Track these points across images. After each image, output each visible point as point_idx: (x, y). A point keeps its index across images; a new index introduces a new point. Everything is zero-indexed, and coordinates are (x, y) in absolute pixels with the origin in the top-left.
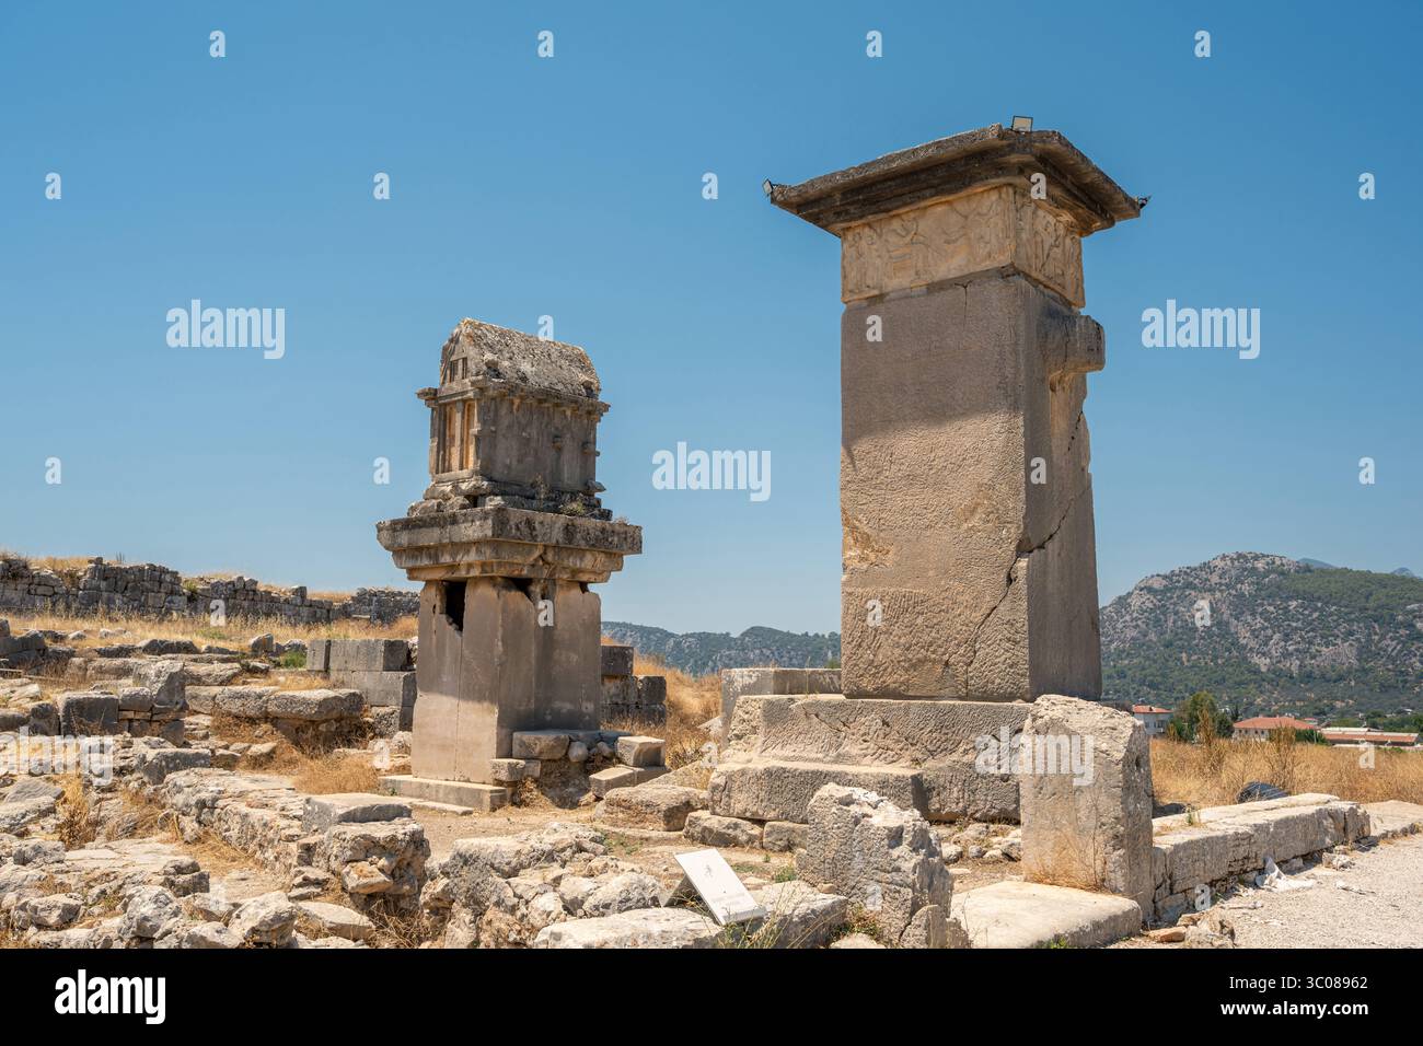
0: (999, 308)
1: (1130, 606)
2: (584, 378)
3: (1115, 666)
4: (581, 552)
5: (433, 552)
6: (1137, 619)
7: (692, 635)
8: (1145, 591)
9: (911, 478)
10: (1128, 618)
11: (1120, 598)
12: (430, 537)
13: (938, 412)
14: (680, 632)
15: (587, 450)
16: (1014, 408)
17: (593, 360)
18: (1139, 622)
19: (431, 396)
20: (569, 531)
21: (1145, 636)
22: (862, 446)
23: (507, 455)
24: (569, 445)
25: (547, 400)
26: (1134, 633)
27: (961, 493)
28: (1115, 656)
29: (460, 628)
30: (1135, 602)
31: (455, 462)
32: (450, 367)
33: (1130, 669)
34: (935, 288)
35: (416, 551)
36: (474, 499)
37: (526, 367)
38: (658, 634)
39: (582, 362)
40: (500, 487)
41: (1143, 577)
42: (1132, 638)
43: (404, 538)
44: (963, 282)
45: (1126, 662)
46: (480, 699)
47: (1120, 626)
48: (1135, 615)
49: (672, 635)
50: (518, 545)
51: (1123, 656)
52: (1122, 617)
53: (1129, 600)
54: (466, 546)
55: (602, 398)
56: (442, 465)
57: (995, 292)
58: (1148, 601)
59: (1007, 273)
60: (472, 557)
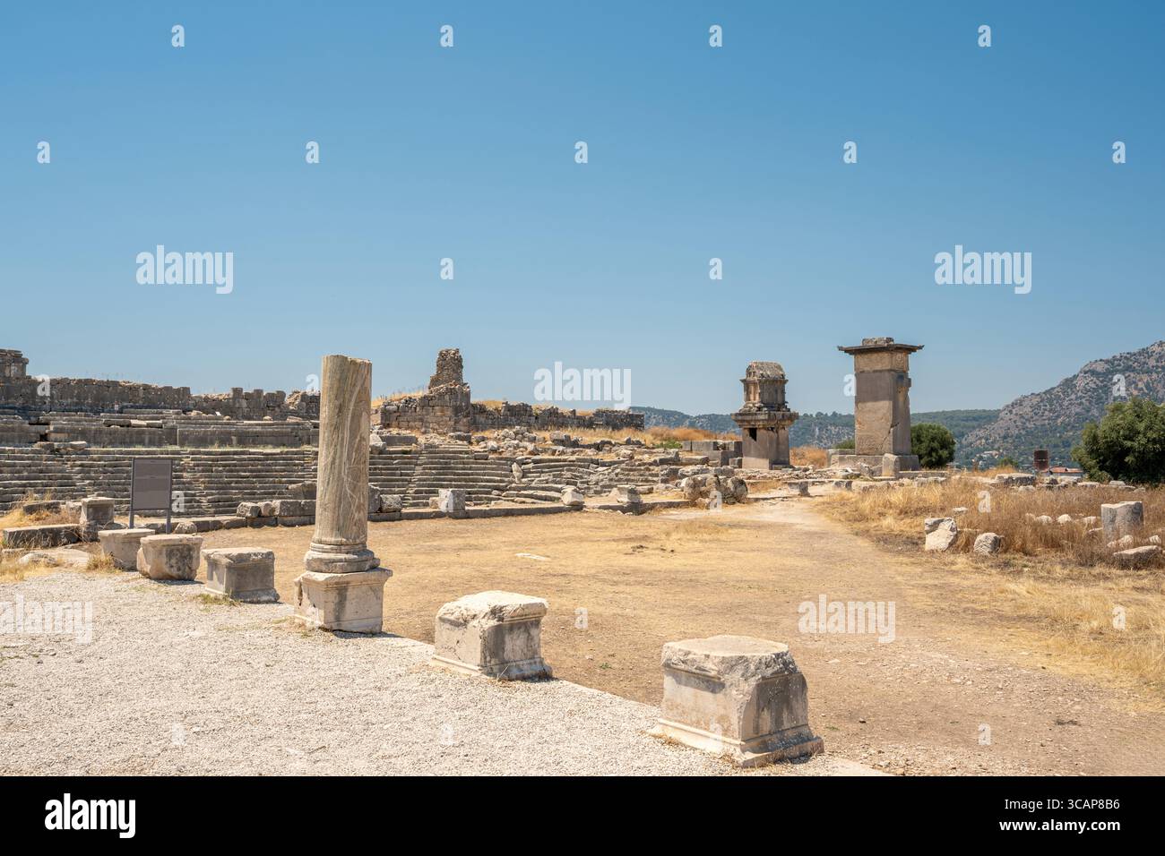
0: (888, 378)
1: (1076, 387)
2: (781, 373)
3: (1060, 437)
4: (785, 420)
5: (748, 422)
6: (1081, 398)
7: (704, 416)
8: (1089, 374)
9: (870, 411)
10: (1073, 397)
11: (1067, 380)
12: (748, 418)
13: (876, 399)
14: (693, 414)
15: (783, 392)
16: (890, 399)
17: (782, 367)
18: (1083, 400)
19: (743, 381)
20: (783, 415)
21: (1088, 411)
22: (860, 405)
23: (766, 396)
24: (779, 391)
25: (775, 381)
26: (1078, 410)
27: (880, 415)
28: (1061, 429)
29: (755, 440)
30: (1080, 383)
31: (752, 398)
32: (749, 373)
33: (1074, 439)
34: (875, 371)
35: (743, 421)
36: (759, 409)
37: (769, 373)
38: (676, 416)
39: (779, 367)
40: (766, 405)
41: (1088, 362)
42: (1077, 414)
43: (740, 418)
44: (881, 371)
45: (1071, 433)
46: (763, 458)
47: (1066, 403)
48: (1080, 394)
49: (688, 417)
50: (773, 420)
51: (1069, 428)
52: (1068, 396)
53: (1075, 382)
54: (759, 421)
55: (786, 378)
56: (748, 399)
57: (887, 374)
58: (1092, 382)
59: (890, 371)
60: (761, 423)
